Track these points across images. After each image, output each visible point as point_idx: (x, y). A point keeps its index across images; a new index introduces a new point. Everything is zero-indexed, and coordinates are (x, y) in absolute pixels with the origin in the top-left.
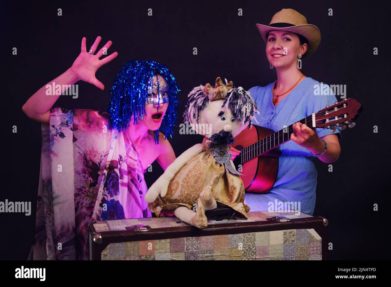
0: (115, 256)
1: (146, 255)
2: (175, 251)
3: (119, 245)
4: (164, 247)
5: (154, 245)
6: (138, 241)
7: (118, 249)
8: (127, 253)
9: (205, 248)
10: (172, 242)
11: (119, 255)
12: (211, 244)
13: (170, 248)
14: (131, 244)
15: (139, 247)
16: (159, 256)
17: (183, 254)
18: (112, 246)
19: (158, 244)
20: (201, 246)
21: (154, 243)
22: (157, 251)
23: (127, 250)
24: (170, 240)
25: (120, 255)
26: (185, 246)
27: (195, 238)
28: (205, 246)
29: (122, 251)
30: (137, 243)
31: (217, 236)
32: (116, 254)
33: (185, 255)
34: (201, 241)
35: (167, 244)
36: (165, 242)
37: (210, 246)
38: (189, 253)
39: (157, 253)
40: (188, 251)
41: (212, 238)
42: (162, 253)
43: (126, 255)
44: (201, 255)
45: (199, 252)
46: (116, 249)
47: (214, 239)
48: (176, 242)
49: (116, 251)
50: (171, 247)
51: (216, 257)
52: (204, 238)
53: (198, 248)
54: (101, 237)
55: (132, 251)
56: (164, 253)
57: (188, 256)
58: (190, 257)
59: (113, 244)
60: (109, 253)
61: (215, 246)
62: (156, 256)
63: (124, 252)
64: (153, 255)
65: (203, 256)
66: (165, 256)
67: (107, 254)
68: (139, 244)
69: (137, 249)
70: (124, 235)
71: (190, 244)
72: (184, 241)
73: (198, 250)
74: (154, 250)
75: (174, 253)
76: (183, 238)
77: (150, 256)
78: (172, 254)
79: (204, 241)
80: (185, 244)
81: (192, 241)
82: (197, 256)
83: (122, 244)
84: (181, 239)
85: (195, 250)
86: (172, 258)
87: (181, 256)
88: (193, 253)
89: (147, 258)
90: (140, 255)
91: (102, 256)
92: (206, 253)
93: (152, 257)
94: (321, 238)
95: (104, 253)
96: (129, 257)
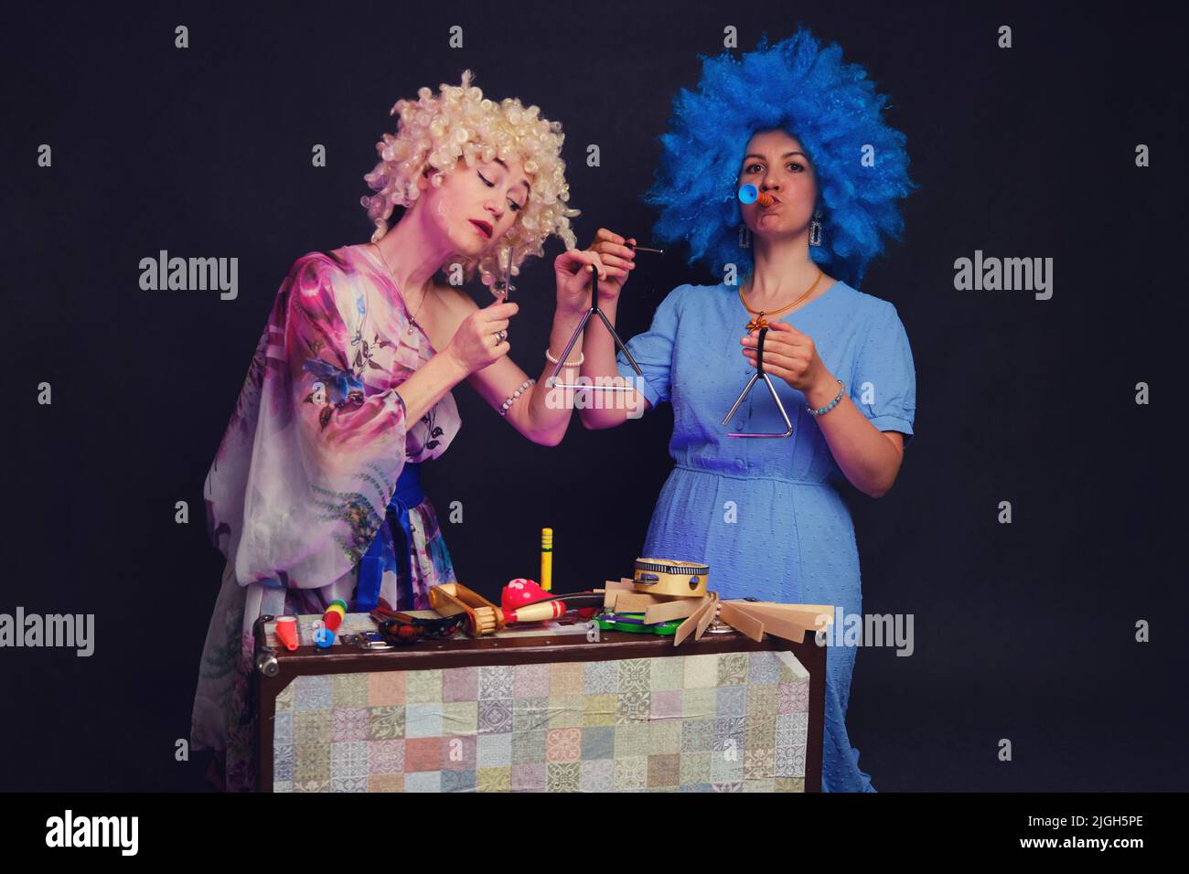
0: (308, 705)
1: (383, 707)
2: (456, 697)
3: (318, 680)
4: (428, 689)
5: (405, 683)
6: (365, 673)
7: (315, 690)
8: (337, 701)
9: (527, 694)
10: (447, 677)
11: (318, 704)
12: (542, 684)
13: (443, 692)
14: (348, 680)
15: (367, 687)
16: (415, 708)
17: (474, 706)
18: (303, 683)
19: (414, 682)
20: (518, 688)
21: (405, 678)
22: (410, 697)
23: (339, 693)
24: (443, 672)
25: (322, 705)
26: (479, 686)
27: (503, 669)
28: (528, 687)
29: (325, 696)
30: (363, 678)
31: (557, 665)
32: (311, 701)
33: (479, 709)
34: (519, 677)
35: (435, 681)
36: (430, 676)
37: (540, 689)
38: (489, 703)
39: (411, 703)
40: (486, 699)
41: (546, 669)
42: (422, 702)
43: (336, 705)
44: (517, 709)
45: (512, 702)
46: (311, 690)
47: (550, 671)
48: (456, 676)
49: (311, 694)
50: (444, 688)
51: (554, 714)
52: (526, 668)
53: (511, 692)
55: (351, 696)
56: (428, 701)
57: (484, 710)
58: (490, 712)
59: (304, 677)
60: (296, 700)
61: (553, 689)
62: (407, 708)
63: (330, 699)
64: (401, 706)
65: (522, 711)
66: (431, 709)
67: (290, 701)
68: (367, 680)
69: (362, 692)
70: (331, 658)
71: (490, 683)
72: (477, 674)
73: (510, 698)
74: (404, 696)
75: (450, 702)
76: (474, 668)
77: (393, 710)
78: (447, 704)
79: (525, 677)
80: (479, 682)
81: (497, 675)
82: (508, 710)
83: (327, 680)
84: (469, 670)
85: (503, 698)
86: (447, 715)
87: (470, 711)
88: (496, 705)
89: (387, 712)
90: (370, 705)
91: (278, 706)
92: (531, 704)
93: (399, 711)
94: (808, 675)
95: (281, 698)
96: (343, 710)
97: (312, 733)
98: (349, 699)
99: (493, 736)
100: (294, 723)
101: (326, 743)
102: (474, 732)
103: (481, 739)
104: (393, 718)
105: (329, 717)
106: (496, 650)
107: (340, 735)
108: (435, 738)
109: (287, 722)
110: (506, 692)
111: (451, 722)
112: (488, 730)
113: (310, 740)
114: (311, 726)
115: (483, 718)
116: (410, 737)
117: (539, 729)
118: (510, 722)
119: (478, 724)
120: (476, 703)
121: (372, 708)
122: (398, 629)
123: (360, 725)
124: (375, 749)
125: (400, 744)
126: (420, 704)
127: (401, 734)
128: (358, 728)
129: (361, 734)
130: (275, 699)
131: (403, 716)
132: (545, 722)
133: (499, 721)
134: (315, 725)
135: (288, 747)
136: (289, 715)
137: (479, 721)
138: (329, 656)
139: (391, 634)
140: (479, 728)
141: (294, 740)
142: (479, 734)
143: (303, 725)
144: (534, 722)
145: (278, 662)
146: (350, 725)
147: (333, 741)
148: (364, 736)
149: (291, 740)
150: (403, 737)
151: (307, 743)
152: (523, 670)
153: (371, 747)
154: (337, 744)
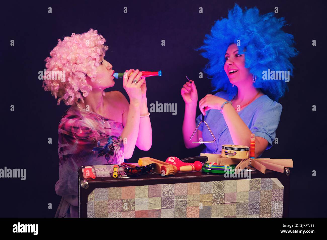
0: (99, 199)
1: (127, 199)
2: (153, 196)
3: (103, 190)
4: (143, 192)
5: (135, 190)
6: (120, 187)
7: (102, 193)
8: (110, 197)
9: (179, 194)
10: (150, 188)
11: (103, 199)
12: (185, 190)
13: (149, 194)
14: (114, 190)
15: (121, 192)
16: (139, 199)
17: (160, 199)
18: (97, 191)
19: (138, 190)
20: (176, 192)
21: (134, 189)
22: (137, 196)
23: (111, 194)
24: (149, 186)
25: (105, 199)
26: (162, 191)
27: (171, 185)
28: (180, 192)
29: (106, 196)
30: (119, 189)
31: (190, 183)
32: (101, 197)
33: (162, 200)
34: (176, 188)
35: (146, 190)
36: (144, 188)
37: (184, 192)
38: (166, 197)
39: (137, 198)
40: (164, 196)
41: (186, 185)
42: (141, 197)
43: (109, 199)
44: (176, 200)
45: (174, 197)
46: (101, 194)
47: (188, 186)
48: (153, 188)
49: (101, 195)
50: (149, 192)
51: (189, 201)
52: (179, 184)
53: (174, 193)
54: (87, 183)
55: (115, 196)
56: (143, 197)
57: (164, 200)
58: (166, 201)
59: (98, 189)
60: (95, 197)
61: (189, 192)
62: (136, 200)
63: (108, 196)
64: (133, 199)
65: (178, 200)
66: (144, 200)
67: (93, 197)
68: (121, 190)
69: (119, 194)
70: (108, 181)
71: (166, 190)
72: (161, 187)
73: (173, 196)
74: (134, 195)
75: (151, 197)
76: (160, 185)
77: (131, 200)
78: (150, 198)
79: (179, 188)
80: (162, 190)
81: (168, 187)
82: (172, 200)
83: (106, 190)
84: (158, 186)
85: (171, 196)
86: (150, 202)
87: (158, 201)
88: (168, 198)
89: (128, 201)
90: (122, 199)
91: (89, 200)
92: (181, 198)
93: (133, 201)
94: (283, 186)
95: (90, 196)
96: (112, 200)
97: (101, 209)
98: (114, 196)
99: (167, 210)
100: (94, 205)
101: (106, 213)
102: (160, 208)
103: (162, 211)
104: (130, 203)
105: (107, 203)
106: (168, 178)
107: (111, 210)
108: (146, 211)
109: (92, 205)
110: (172, 193)
111: (152, 204)
112: (165, 207)
113: (100, 212)
114: (100, 207)
115: (163, 203)
116: (136, 210)
117: (184, 207)
118: (173, 204)
119: (162, 205)
120: (161, 198)
121: (123, 200)
122: (132, 171)
123: (118, 206)
124: (124, 215)
125: (133, 213)
126: (140, 198)
127: (133, 209)
128: (118, 207)
129: (119, 209)
130: (87, 197)
131: (134, 203)
132: (186, 204)
133: (169, 204)
134: (102, 206)
135: (92, 214)
136: (93, 203)
137: (162, 204)
138: (107, 181)
139: (129, 173)
140: (162, 207)
141: (95, 212)
142: (162, 209)
143: (98, 206)
144: (182, 204)
145: (88, 183)
146: (115, 206)
147: (109, 212)
148: (120, 210)
149: (94, 212)
150: (134, 210)
151: (99, 213)
152: (178, 185)
153: (123, 214)
154: (110, 213)
